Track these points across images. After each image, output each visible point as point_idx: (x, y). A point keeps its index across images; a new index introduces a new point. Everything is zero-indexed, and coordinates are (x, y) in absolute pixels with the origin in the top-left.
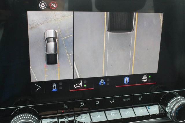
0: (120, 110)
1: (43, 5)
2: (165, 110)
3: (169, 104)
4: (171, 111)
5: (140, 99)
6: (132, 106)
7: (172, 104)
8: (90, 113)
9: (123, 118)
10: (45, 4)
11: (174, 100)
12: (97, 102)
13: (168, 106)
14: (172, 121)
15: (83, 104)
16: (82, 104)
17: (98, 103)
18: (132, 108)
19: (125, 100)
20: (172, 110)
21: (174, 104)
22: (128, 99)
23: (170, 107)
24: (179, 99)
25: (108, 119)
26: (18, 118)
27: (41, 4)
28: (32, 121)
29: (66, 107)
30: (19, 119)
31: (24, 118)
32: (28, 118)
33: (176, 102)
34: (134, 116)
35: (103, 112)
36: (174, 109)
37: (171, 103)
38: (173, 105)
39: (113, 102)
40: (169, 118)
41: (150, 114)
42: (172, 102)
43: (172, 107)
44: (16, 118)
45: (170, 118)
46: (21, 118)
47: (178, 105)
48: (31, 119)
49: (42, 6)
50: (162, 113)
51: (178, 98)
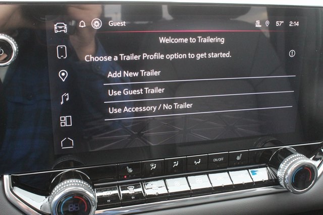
0: (209, 175)
1: (97, 24)
2: (276, 175)
3: (282, 166)
4: (285, 176)
5: (238, 158)
6: (228, 169)
7: (286, 165)
8: (164, 179)
9: (213, 186)
10: (100, 23)
11: (289, 159)
12: (175, 163)
13: (280, 168)
14: (288, 191)
15: (155, 167)
16: (153, 167)
17: (177, 165)
18: (226, 173)
19: (216, 160)
20: (286, 174)
21: (288, 165)
22: (221, 159)
23: (283, 169)
24: (297, 157)
25: (192, 189)
26: (63, 186)
27: (93, 23)
28: (83, 189)
29: (130, 171)
30: (65, 186)
31: (71, 186)
32: (77, 185)
33: (292, 162)
34: (230, 183)
35: (185, 178)
36: (289, 172)
37: (284, 163)
38: (287, 167)
39: (199, 163)
40: (281, 186)
41: (254, 181)
42: (286, 162)
43: (286, 169)
44: (60, 185)
45: (284, 186)
46: (67, 185)
47: (295, 167)
48: (82, 187)
49: (95, 25)
50: (271, 180)
51: (295, 156)
